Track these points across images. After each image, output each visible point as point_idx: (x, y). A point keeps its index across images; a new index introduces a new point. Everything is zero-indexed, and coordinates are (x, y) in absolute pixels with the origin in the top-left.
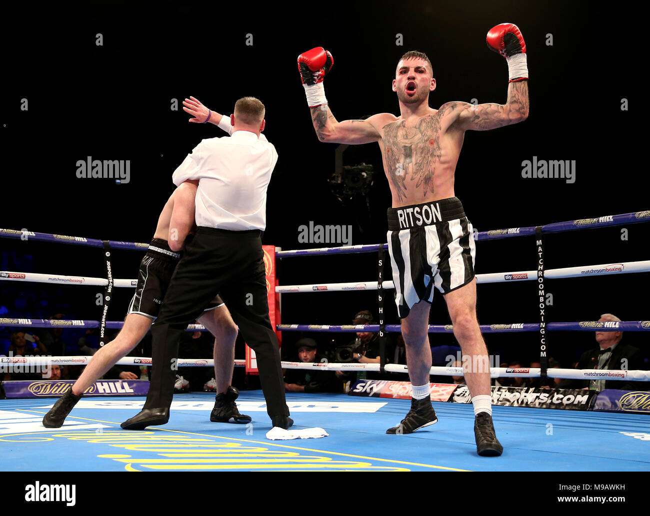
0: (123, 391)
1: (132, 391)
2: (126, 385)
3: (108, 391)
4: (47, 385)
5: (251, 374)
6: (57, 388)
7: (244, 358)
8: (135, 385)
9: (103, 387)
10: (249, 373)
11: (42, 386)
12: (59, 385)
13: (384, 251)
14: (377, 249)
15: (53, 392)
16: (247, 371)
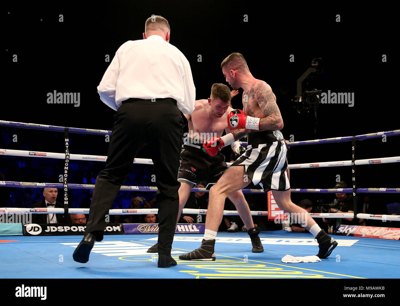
0: (193, 231)
1: (198, 230)
2: (194, 227)
3: (184, 230)
4: (148, 227)
5: (271, 220)
6: (154, 228)
7: (267, 210)
8: (200, 227)
9: (181, 228)
10: (270, 219)
11: (145, 227)
12: (155, 226)
13: (355, 140)
14: (351, 139)
15: (151, 231)
16: (269, 218)
